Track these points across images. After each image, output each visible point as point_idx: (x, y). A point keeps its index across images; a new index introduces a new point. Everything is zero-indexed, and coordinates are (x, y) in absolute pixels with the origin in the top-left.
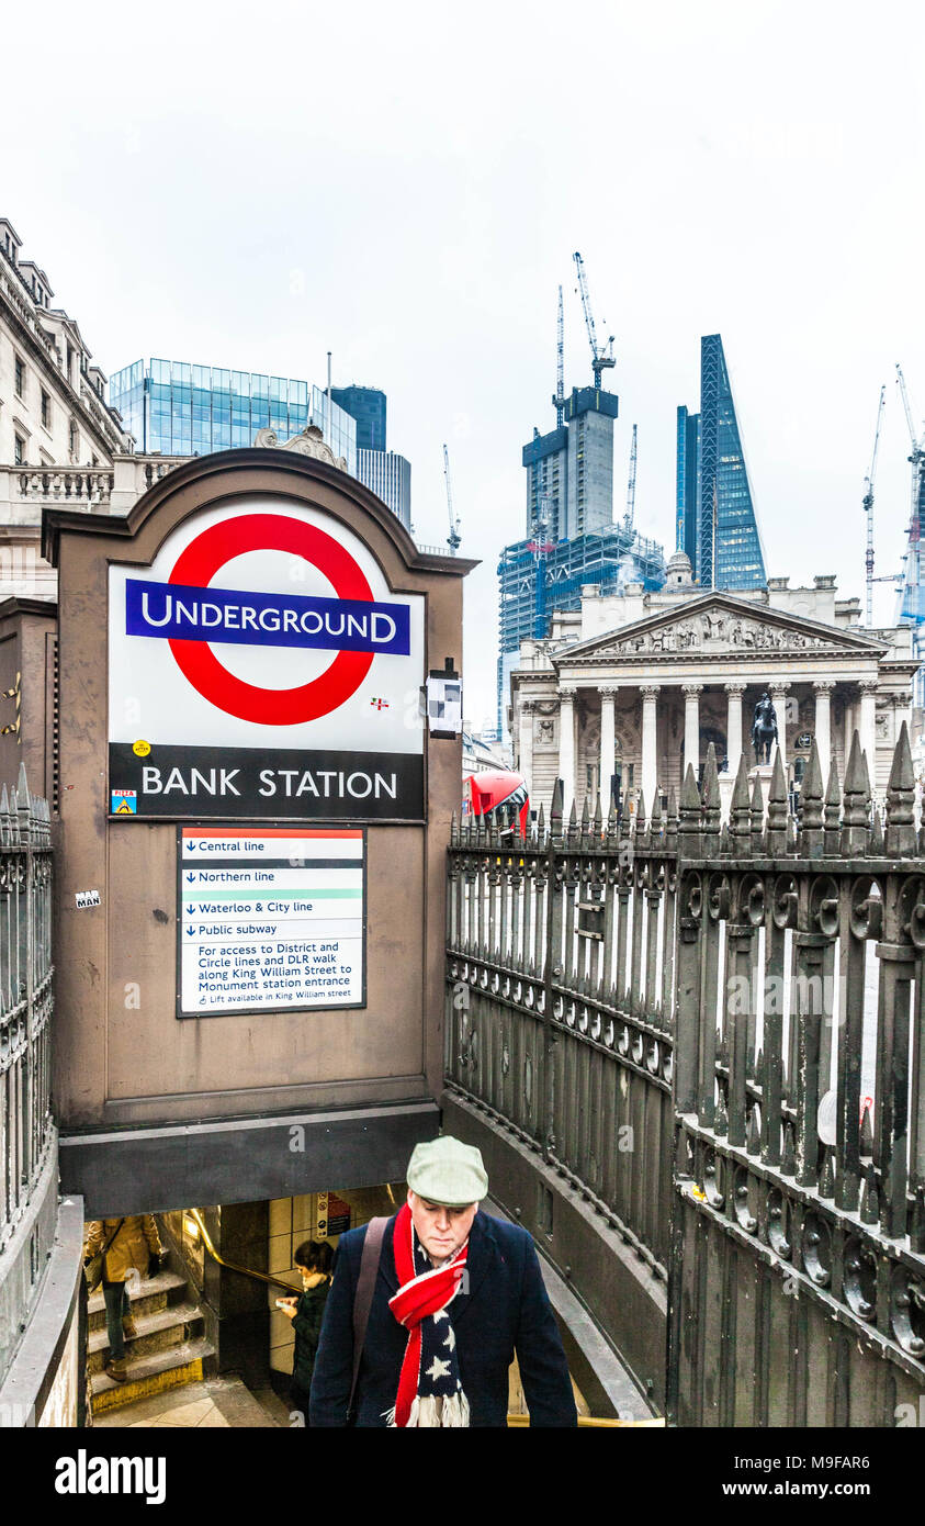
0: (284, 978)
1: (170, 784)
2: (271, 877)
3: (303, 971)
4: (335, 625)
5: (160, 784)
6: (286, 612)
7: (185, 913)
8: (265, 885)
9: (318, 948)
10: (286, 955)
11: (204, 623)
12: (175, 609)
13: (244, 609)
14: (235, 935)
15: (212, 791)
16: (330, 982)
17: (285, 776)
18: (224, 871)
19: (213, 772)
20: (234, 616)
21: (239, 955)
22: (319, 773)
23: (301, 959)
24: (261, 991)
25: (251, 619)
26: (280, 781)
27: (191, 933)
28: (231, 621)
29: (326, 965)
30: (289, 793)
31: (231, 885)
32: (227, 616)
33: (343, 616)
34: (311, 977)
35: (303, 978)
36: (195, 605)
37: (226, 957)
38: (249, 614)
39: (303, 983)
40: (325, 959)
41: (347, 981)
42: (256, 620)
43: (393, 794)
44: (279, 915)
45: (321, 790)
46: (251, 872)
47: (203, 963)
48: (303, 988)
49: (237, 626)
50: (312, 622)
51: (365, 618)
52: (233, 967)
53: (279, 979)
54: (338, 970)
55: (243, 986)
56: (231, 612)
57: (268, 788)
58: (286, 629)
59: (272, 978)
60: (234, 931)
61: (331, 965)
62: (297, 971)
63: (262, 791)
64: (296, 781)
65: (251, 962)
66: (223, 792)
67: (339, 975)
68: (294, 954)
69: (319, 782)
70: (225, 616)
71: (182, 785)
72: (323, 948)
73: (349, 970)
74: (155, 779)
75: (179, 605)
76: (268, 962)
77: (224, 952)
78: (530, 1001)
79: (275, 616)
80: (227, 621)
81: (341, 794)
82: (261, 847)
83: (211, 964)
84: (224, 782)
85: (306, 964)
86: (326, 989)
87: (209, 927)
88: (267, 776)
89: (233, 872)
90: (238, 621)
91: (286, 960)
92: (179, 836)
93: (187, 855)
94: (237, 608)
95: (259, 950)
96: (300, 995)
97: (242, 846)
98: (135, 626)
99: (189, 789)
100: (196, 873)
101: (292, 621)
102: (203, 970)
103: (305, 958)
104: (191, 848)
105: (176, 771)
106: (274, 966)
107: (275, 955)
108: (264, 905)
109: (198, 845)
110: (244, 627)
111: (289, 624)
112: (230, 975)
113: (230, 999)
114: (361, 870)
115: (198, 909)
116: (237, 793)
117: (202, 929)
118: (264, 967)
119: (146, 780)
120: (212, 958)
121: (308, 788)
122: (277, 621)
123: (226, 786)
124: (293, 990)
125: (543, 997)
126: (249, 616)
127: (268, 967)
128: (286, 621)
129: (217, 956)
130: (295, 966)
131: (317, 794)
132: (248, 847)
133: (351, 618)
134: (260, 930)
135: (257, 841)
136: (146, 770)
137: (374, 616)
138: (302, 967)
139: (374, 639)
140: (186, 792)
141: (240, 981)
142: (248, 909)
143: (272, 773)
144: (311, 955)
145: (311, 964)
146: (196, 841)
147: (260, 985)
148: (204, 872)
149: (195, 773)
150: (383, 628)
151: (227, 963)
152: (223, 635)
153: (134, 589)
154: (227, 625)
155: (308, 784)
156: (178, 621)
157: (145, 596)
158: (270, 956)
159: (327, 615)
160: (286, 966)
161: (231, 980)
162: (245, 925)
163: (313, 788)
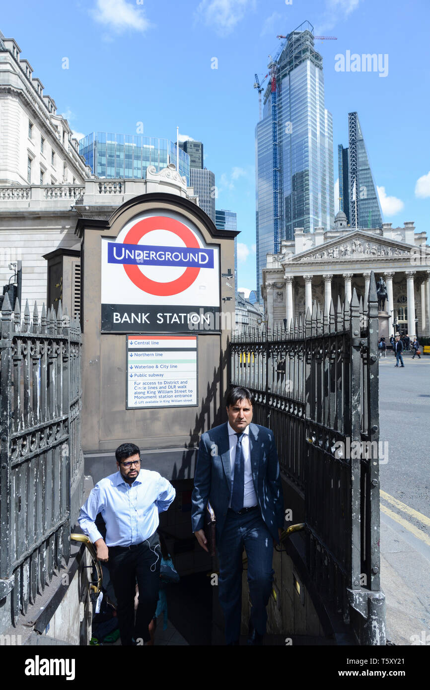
0: (166, 394)
1: (124, 319)
3: (174, 392)
4: (185, 257)
5: (120, 319)
6: (167, 253)
8: (159, 358)
9: (179, 383)
10: (167, 385)
12: (125, 253)
13: (151, 252)
14: (148, 378)
15: (139, 321)
17: (167, 316)
19: (140, 314)
20: (147, 255)
21: (149, 385)
23: (173, 387)
24: (158, 399)
25: (153, 256)
26: (165, 318)
27: (131, 376)
28: (146, 257)
30: (168, 322)
31: (146, 358)
32: (145, 255)
33: (188, 254)
34: (177, 394)
35: (174, 394)
36: (133, 251)
37: (145, 386)
38: (153, 254)
40: (182, 387)
41: (191, 396)
44: (164, 369)
46: (154, 353)
48: (174, 398)
49: (148, 259)
50: (176, 257)
51: (197, 255)
53: (164, 394)
54: (187, 391)
55: (151, 397)
56: (146, 253)
57: (160, 320)
58: (167, 260)
60: (148, 376)
61: (184, 389)
64: (171, 318)
66: (143, 322)
67: (188, 393)
68: (170, 385)
71: (128, 320)
72: (182, 383)
73: (192, 391)
74: (118, 317)
75: (127, 251)
76: (160, 388)
77: (144, 384)
79: (163, 254)
82: (157, 343)
84: (144, 318)
85: (175, 389)
87: (138, 374)
88: (160, 316)
89: (147, 353)
90: (149, 257)
92: (127, 340)
93: (130, 346)
94: (148, 252)
95: (157, 383)
96: (172, 401)
97: (150, 343)
98: (111, 260)
99: (131, 321)
100: (133, 353)
101: (169, 256)
102: (136, 391)
103: (175, 387)
104: (131, 344)
105: (126, 314)
106: (163, 389)
107: (163, 385)
108: (159, 366)
109: (134, 343)
110: (151, 259)
111: (168, 258)
113: (146, 402)
115: (134, 368)
116: (149, 322)
117: (135, 375)
118: (159, 390)
119: (115, 317)
120: (139, 386)
121: (175, 320)
122: (163, 256)
124: (170, 399)
126: (153, 255)
127: (161, 390)
128: (167, 256)
130: (171, 390)
133: (191, 255)
134: (157, 375)
136: (115, 314)
137: (200, 254)
138: (173, 390)
139: (200, 262)
140: (129, 322)
141: (150, 395)
142: (153, 367)
144: (177, 385)
145: (177, 389)
146: (133, 341)
148: (136, 353)
150: (203, 258)
153: (111, 246)
154: (145, 258)
156: (127, 258)
157: (115, 248)
158: (161, 385)
159: (182, 254)
160: (167, 389)
161: (146, 395)
162: (152, 374)
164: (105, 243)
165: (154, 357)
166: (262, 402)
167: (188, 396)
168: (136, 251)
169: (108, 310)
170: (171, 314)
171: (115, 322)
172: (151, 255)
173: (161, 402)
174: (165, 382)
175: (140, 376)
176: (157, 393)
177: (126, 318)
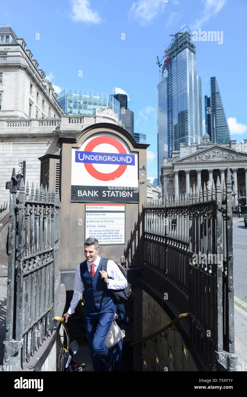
0: (107, 237)
1: (84, 194)
2: (105, 215)
3: (112, 236)
4: (119, 159)
6: (108, 157)
7: (86, 222)
8: (103, 216)
9: (115, 231)
10: (108, 232)
11: (91, 159)
12: (85, 157)
13: (100, 156)
14: (97, 228)
15: (92, 195)
16: (118, 239)
18: (95, 213)
19: (93, 191)
20: (97, 158)
22: (115, 192)
23: (111, 233)
25: (101, 158)
26: (107, 193)
28: (97, 159)
29: (117, 235)
30: (109, 196)
31: (96, 216)
32: (96, 158)
33: (120, 157)
34: (113, 237)
35: (112, 237)
36: (89, 156)
37: (95, 232)
38: (100, 157)
39: (112, 239)
41: (121, 238)
42: (102, 159)
43: (131, 196)
44: (107, 223)
45: (116, 195)
47: (90, 234)
48: (112, 240)
49: (98, 160)
50: (114, 159)
51: (125, 158)
52: (96, 235)
53: (106, 237)
54: (119, 236)
56: (97, 157)
57: (104, 195)
58: (108, 160)
59: (105, 237)
60: (97, 226)
61: (118, 235)
62: (110, 236)
63: (103, 196)
64: (110, 193)
65: (100, 234)
67: (119, 237)
68: (110, 232)
69: (115, 193)
70: (95, 158)
71: (86, 194)
72: (116, 231)
73: (122, 236)
74: (81, 193)
75: (86, 156)
76: (104, 234)
77: (95, 231)
78: (162, 241)
79: (106, 157)
80: (96, 159)
81: (120, 196)
82: (103, 208)
83: (92, 234)
84: (95, 194)
86: (117, 240)
89: (97, 213)
90: (98, 159)
91: (108, 233)
92: (85, 206)
93: (87, 210)
94: (98, 156)
95: (102, 231)
96: (111, 241)
97: (99, 208)
98: (77, 160)
99: (88, 195)
100: (89, 213)
101: (110, 159)
103: (112, 233)
104: (88, 208)
105: (85, 191)
106: (105, 235)
107: (106, 232)
108: (103, 221)
109: (89, 208)
110: (99, 160)
112: (96, 236)
114: (124, 213)
115: (89, 222)
116: (98, 196)
118: (103, 235)
120: (92, 232)
122: (106, 159)
123: (96, 195)
125: (164, 240)
126: (100, 158)
127: (104, 235)
128: (108, 158)
129: (93, 232)
130: (110, 235)
131: (115, 196)
132: (100, 208)
133: (122, 158)
134: (102, 226)
135: (102, 207)
136: (79, 191)
137: (127, 157)
138: (111, 235)
139: (127, 162)
140: (87, 196)
142: (100, 222)
143: (105, 192)
144: (113, 232)
145: (113, 234)
146: (89, 207)
147: (102, 239)
148: (90, 213)
149: (89, 192)
150: (129, 160)
151: (95, 234)
152: (95, 162)
153: (77, 153)
154: (96, 160)
155: (113, 194)
156: (86, 159)
157: (79, 154)
158: (104, 232)
159: (117, 157)
160: (108, 235)
163: (114, 195)
164: (74, 151)
165: (100, 216)
166: (163, 242)
167: (119, 238)
168: (91, 156)
169: (75, 189)
170: (110, 191)
171: (79, 195)
172: (99, 158)
173: (104, 242)
174: (107, 231)
175: (93, 226)
176: (102, 236)
177: (85, 193)
